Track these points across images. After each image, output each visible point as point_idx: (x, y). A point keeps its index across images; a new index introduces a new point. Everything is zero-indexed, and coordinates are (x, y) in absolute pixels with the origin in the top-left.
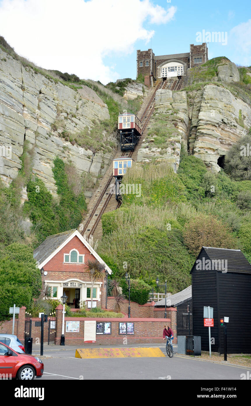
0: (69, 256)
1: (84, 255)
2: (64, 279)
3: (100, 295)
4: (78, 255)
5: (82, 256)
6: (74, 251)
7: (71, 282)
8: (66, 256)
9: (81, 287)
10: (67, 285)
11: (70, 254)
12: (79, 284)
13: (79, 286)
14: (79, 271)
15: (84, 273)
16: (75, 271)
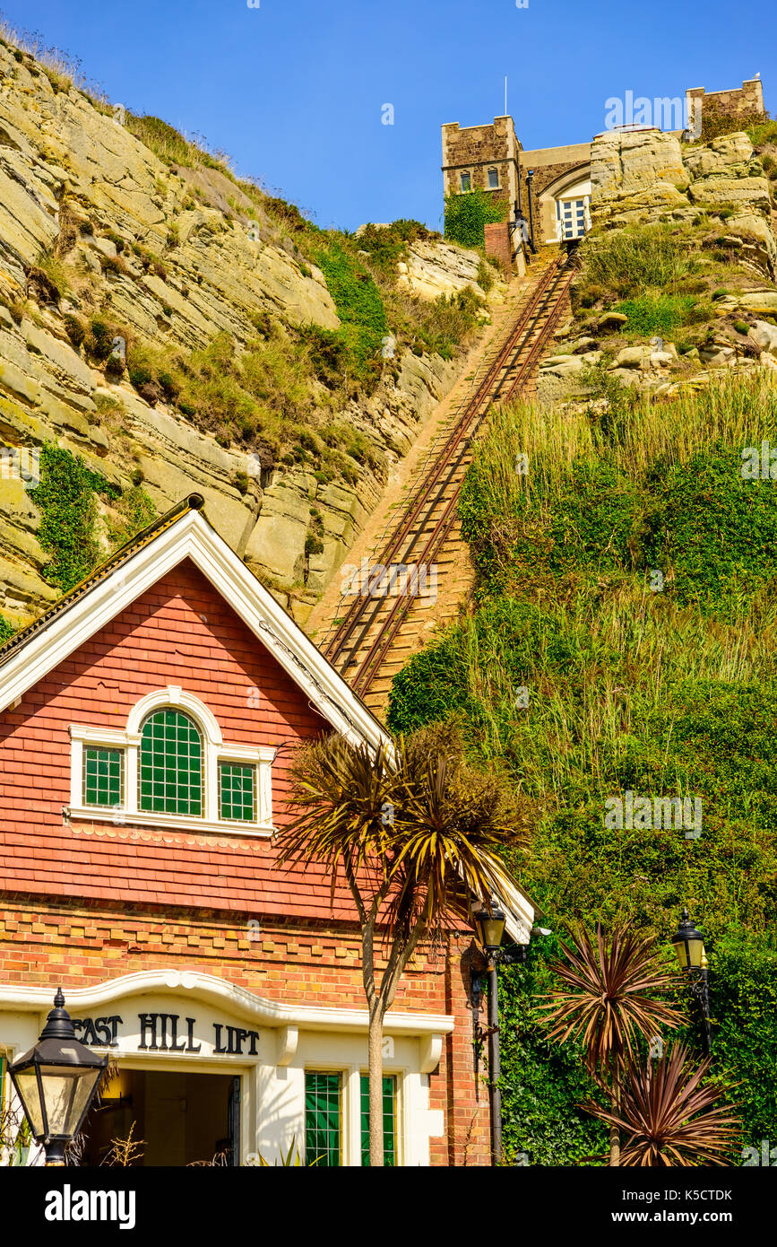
0: (119, 751)
1: (268, 753)
2: (75, 970)
3: (433, 1141)
4: (215, 748)
5: (250, 767)
6: (170, 711)
7: (150, 1008)
8: (91, 749)
9: (245, 1058)
10: (102, 1036)
11: (129, 734)
12: (230, 1029)
13: (230, 1051)
14: (223, 905)
15: (270, 921)
16: (187, 901)
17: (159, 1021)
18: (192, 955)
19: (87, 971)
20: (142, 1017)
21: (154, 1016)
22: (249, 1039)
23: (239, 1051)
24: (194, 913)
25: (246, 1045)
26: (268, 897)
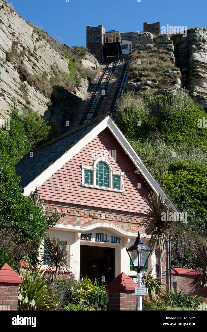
0: (92, 171)
1: (124, 173)
2: (82, 222)
3: (156, 265)
4: (112, 172)
5: (120, 177)
6: (102, 162)
7: (99, 232)
8: (86, 171)
9: (118, 244)
10: (88, 238)
11: (94, 168)
12: (115, 237)
13: (114, 242)
14: (113, 208)
15: (123, 212)
16: (106, 207)
17: (100, 235)
18: (107, 220)
19: (85, 223)
20: (96, 234)
21: (99, 234)
22: (118, 240)
23: (116, 243)
24: (108, 210)
25: (118, 241)
26: (123, 207)
